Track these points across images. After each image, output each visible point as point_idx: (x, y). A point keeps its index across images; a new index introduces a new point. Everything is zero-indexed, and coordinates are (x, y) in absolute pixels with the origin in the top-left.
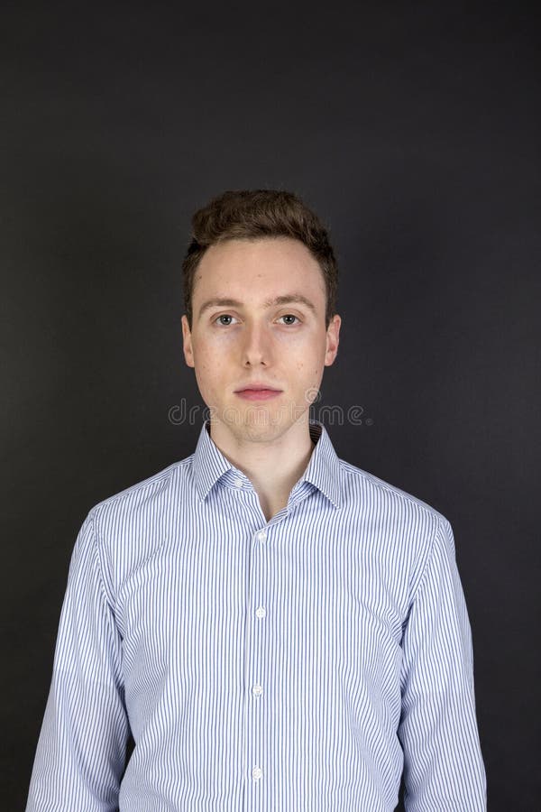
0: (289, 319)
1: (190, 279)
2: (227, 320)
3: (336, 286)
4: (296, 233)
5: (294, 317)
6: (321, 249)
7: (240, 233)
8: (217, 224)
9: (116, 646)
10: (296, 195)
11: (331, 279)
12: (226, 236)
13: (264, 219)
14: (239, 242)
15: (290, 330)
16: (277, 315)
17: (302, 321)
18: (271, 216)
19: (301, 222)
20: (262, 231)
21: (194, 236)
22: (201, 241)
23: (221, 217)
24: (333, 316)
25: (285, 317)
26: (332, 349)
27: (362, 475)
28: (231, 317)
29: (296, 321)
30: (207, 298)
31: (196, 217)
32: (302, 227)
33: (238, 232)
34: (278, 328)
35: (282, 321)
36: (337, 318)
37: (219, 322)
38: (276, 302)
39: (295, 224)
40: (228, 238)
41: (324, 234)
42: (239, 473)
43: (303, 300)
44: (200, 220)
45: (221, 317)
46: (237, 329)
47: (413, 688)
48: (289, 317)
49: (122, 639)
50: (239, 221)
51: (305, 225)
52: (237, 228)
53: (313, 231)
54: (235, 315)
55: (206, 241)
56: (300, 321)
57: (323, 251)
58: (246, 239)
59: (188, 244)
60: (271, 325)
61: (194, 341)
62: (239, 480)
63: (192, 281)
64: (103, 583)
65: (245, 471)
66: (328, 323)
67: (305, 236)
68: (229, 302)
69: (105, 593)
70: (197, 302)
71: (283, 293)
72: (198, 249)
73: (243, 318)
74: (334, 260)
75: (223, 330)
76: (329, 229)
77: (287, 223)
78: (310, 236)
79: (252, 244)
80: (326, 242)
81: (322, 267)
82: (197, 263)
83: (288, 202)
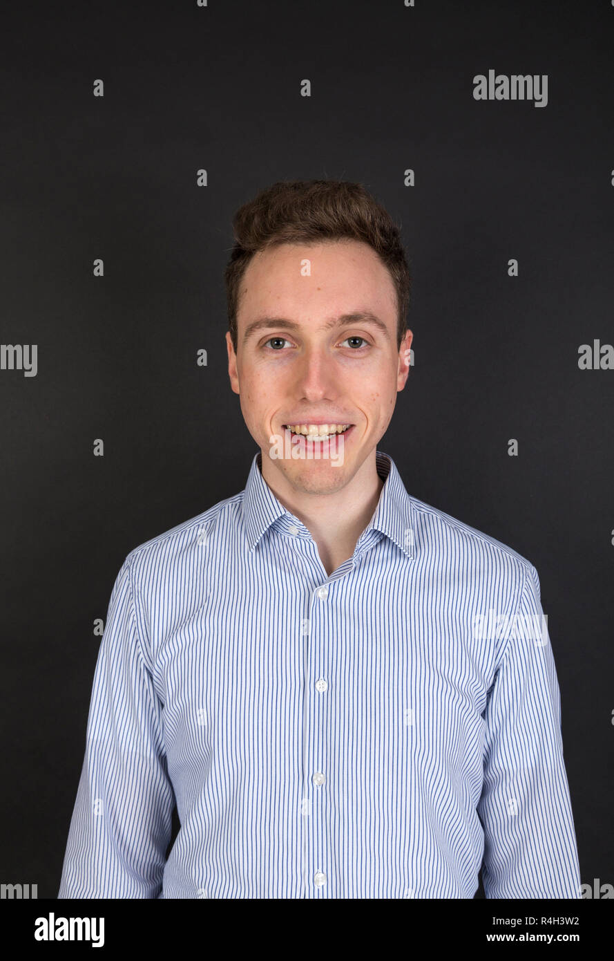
0: (355, 342)
1: (233, 292)
2: (278, 344)
3: (408, 297)
4: (361, 234)
5: (361, 340)
6: (391, 254)
7: (294, 236)
8: (264, 225)
9: (156, 714)
10: (361, 186)
11: (403, 289)
12: (277, 239)
13: (324, 216)
14: (292, 246)
15: (358, 355)
16: (340, 336)
17: (371, 343)
18: (332, 212)
19: (368, 219)
20: (321, 232)
21: (237, 239)
22: (246, 246)
23: (270, 217)
24: (405, 333)
25: (349, 339)
26: (403, 370)
27: (436, 515)
28: (284, 340)
29: (364, 344)
30: (254, 318)
31: (239, 217)
32: (369, 227)
33: (290, 234)
34: (342, 353)
35: (346, 344)
36: (409, 334)
37: (269, 345)
38: (339, 322)
39: (360, 222)
40: (279, 242)
41: (395, 234)
42: (295, 518)
43: (373, 319)
44: (244, 219)
45: (272, 340)
46: (291, 354)
47: (498, 763)
48: (355, 339)
49: (163, 706)
50: (291, 220)
51: (373, 223)
52: (289, 229)
53: (382, 230)
54: (289, 338)
55: (252, 246)
56: (369, 344)
57: (393, 255)
58: (301, 243)
59: (232, 249)
60: (333, 350)
61: (240, 363)
62: (294, 527)
63: (236, 294)
64: (139, 642)
65: (301, 517)
66: (399, 341)
67: (373, 238)
68: (281, 323)
69: (141, 656)
70: (243, 321)
71: (348, 310)
72: (242, 255)
73: (299, 341)
74: (406, 265)
75: (275, 355)
76: (400, 228)
77: (351, 221)
78: (379, 238)
79: (309, 249)
80: (397, 245)
81: (393, 276)
82: (242, 272)
83: (352, 195)
